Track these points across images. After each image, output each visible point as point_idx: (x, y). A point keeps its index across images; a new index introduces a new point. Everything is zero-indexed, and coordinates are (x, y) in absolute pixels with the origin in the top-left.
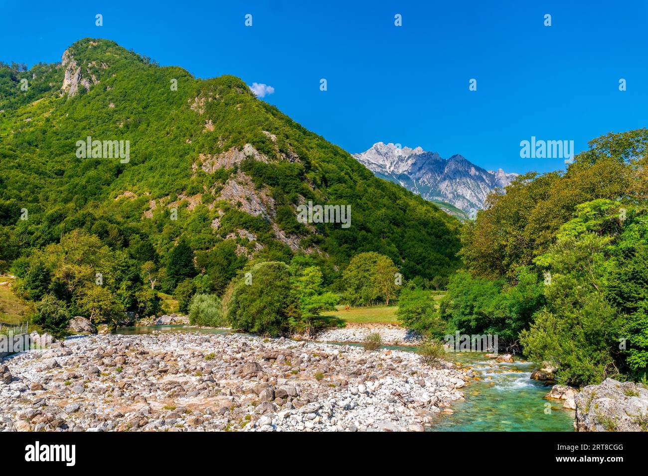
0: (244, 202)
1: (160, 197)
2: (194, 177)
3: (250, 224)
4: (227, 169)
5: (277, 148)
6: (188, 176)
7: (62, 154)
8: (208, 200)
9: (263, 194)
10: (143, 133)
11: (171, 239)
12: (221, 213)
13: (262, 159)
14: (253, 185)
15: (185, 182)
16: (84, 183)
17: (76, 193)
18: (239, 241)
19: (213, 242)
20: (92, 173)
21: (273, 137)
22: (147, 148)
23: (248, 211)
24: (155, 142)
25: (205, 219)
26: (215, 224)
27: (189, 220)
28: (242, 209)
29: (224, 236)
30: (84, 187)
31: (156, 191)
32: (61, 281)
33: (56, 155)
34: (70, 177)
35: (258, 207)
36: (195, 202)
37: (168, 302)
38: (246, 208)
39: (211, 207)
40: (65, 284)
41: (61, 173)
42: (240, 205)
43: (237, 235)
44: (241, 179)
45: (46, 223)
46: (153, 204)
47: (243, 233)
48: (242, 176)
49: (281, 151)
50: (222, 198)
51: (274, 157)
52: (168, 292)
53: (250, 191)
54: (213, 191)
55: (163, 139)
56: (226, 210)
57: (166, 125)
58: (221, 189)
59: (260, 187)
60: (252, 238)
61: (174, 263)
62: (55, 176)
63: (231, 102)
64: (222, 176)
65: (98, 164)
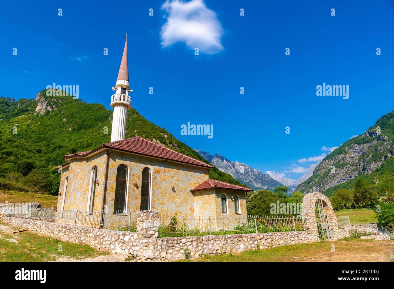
5: (168, 141)
7: (39, 142)
10: (84, 133)
16: (55, 156)
17: (51, 162)
20: (58, 151)
21: (166, 136)
22: (87, 141)
24: (92, 138)
30: (56, 159)
33: (36, 142)
34: (45, 153)
41: (39, 151)
49: (170, 143)
55: (96, 137)
57: (97, 130)
62: (36, 153)
63: (135, 120)
65: (60, 147)
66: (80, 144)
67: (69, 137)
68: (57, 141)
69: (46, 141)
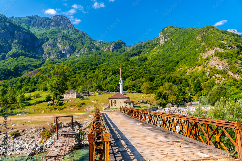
0: (216, 66)
1: (190, 68)
2: (199, 61)
3: (219, 72)
4: (209, 56)
5: (227, 46)
6: (198, 60)
7: (163, 61)
8: (204, 67)
9: (223, 62)
10: (183, 50)
11: (194, 80)
12: (209, 70)
13: (221, 51)
14: (219, 60)
15: (196, 63)
16: (169, 67)
17: (167, 71)
18: (216, 78)
19: (207, 79)
20: (171, 64)
21: (225, 42)
22: (185, 54)
23: (218, 68)
24: (187, 52)
25: (204, 73)
26: (207, 74)
27: (199, 74)
28: (216, 68)
29: (211, 77)
30: (169, 69)
31: (189, 67)
32: (164, 95)
33: (161, 61)
34: (165, 66)
35: (222, 66)
36: (200, 68)
37: (194, 98)
38: (217, 68)
39: (205, 69)
40: (165, 95)
41: (163, 66)
42: (215, 67)
43: (215, 76)
44: (214, 59)
45: (160, 80)
46: (188, 70)
47: (217, 76)
48: (215, 58)
49: (229, 46)
50: (209, 66)
51: (226, 49)
52: (194, 95)
53: (218, 62)
54: (206, 64)
55: (189, 51)
56: (211, 69)
57: (190, 46)
58: (208, 63)
59: (222, 60)
60: (221, 76)
61: (195, 87)
62: (162, 67)
63: (209, 34)
64: (208, 59)
65: (172, 61)
66: (181, 57)
67: (176, 54)
68: (171, 58)
69: (166, 59)
